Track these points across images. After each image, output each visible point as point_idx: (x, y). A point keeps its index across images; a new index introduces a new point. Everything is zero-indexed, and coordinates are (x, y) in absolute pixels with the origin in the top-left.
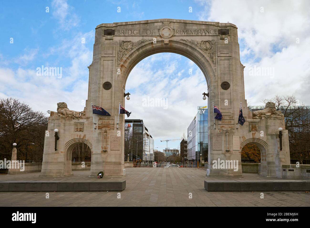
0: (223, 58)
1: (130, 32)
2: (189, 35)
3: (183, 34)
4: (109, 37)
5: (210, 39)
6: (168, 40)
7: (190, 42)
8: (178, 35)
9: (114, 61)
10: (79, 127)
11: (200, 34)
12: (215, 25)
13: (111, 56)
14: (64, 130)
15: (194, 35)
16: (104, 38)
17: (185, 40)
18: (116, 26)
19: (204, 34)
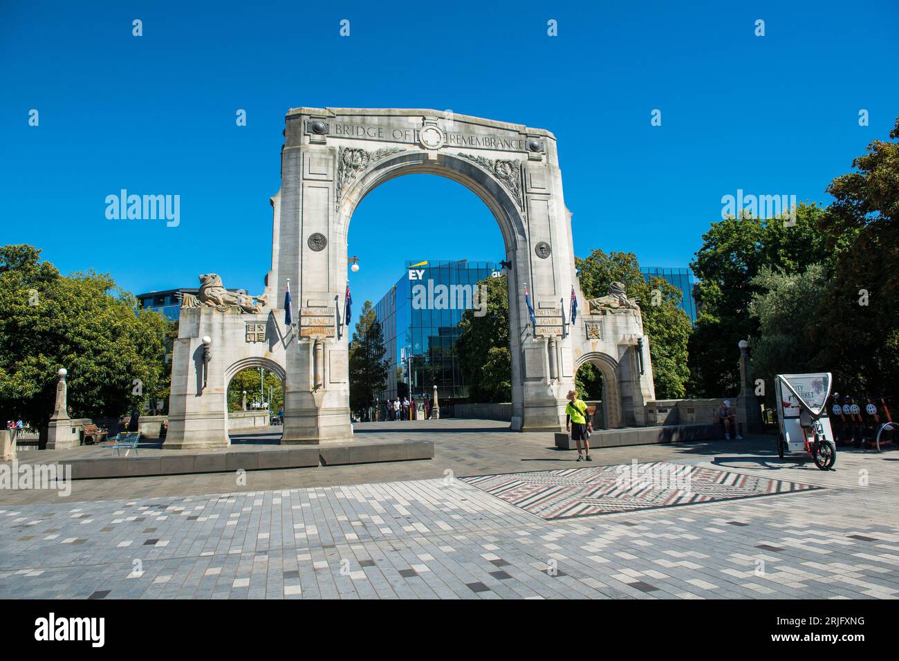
0: (536, 197)
1: (361, 130)
2: (474, 146)
3: (464, 145)
4: (318, 137)
5: (512, 157)
6: (436, 153)
7: (476, 161)
8: (453, 144)
9: (331, 191)
10: (256, 332)
11: (493, 147)
12: (519, 132)
13: (324, 177)
14: (223, 338)
15: (482, 147)
16: (307, 138)
17: (466, 157)
18: (332, 115)
19: (500, 147)
